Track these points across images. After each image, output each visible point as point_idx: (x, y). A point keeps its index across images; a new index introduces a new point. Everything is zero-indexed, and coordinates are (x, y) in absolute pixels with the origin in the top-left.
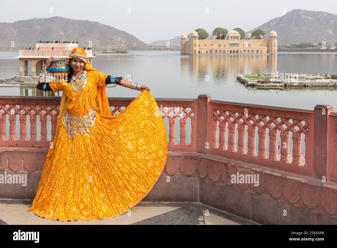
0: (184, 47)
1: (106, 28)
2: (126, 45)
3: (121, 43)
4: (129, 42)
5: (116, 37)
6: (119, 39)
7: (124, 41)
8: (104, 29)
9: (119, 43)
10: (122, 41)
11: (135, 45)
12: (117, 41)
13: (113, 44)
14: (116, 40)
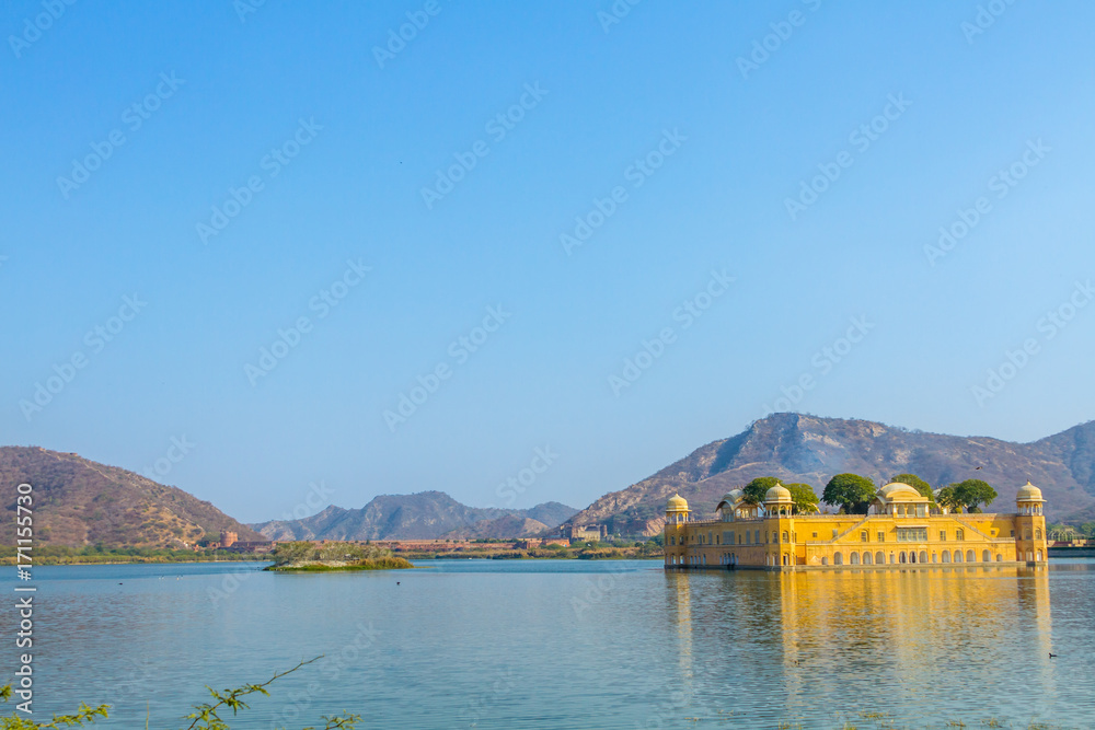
0: (681, 544)
1: (113, 478)
2: (197, 538)
3: (178, 533)
4: (207, 531)
5: (156, 509)
6: (167, 517)
7: (188, 525)
8: (106, 479)
9: (172, 534)
10: (180, 525)
11: (232, 538)
12: (162, 527)
13: (147, 539)
14: (158, 522)
